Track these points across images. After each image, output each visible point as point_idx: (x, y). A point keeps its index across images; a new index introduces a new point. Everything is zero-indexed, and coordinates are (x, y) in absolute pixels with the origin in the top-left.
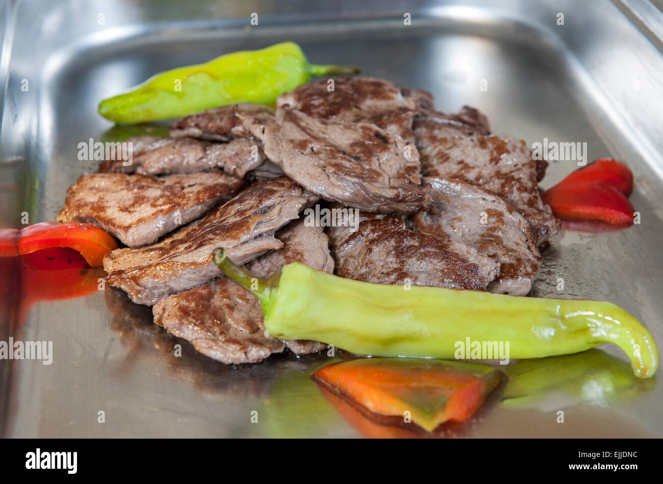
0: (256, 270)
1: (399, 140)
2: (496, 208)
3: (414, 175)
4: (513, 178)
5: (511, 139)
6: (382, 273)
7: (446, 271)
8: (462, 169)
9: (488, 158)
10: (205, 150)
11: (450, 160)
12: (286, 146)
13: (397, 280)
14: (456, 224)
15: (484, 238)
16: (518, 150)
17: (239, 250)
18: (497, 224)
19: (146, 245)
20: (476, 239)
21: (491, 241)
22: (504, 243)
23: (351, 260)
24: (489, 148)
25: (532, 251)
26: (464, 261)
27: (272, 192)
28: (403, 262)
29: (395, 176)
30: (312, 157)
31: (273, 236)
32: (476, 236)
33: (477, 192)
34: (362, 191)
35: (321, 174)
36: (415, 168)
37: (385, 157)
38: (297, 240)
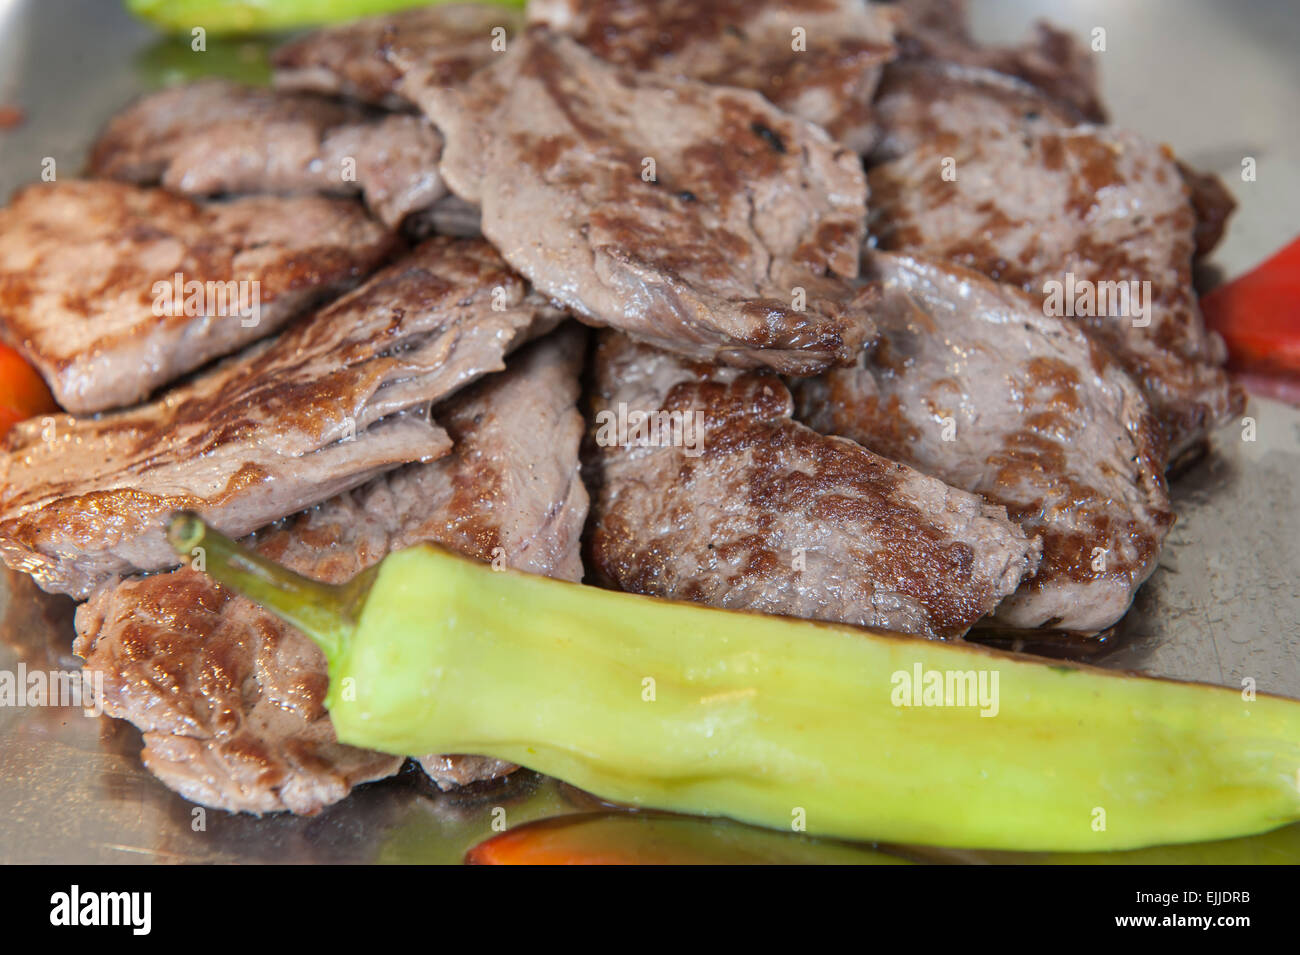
0: (376, 510)
1: (818, 144)
2: (1061, 356)
3: (841, 249)
4: (1123, 260)
5: (1134, 142)
6: (711, 546)
7: (881, 559)
8: (984, 228)
9: (1060, 196)
10: (321, 137)
11: (957, 199)
12: (502, 154)
13: (747, 572)
14: (944, 397)
15: (1014, 449)
16: (1148, 179)
17: (316, 463)
18: (1054, 404)
19: (114, 409)
20: (990, 449)
21: (1030, 457)
22: (1069, 465)
23: (638, 494)
24: (1068, 168)
25: (1147, 492)
26: (934, 533)
27: (443, 288)
28: (766, 521)
29: (790, 251)
30: (562, 192)
31: (428, 420)
32: (992, 437)
33: (1011, 305)
34: (672, 308)
35: (575, 247)
36: (848, 228)
37: (768, 191)
38: (493, 431)
